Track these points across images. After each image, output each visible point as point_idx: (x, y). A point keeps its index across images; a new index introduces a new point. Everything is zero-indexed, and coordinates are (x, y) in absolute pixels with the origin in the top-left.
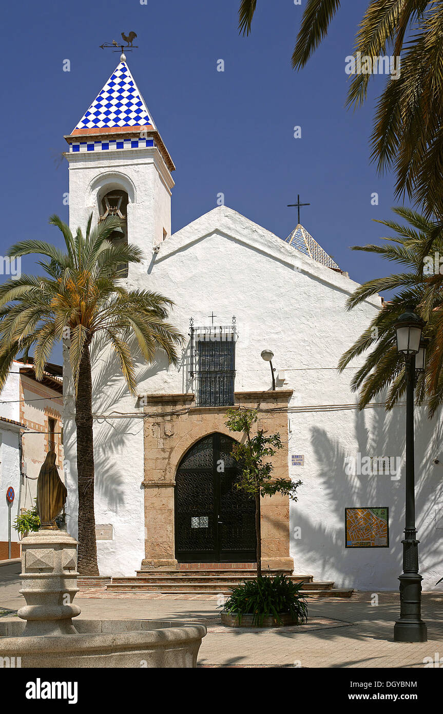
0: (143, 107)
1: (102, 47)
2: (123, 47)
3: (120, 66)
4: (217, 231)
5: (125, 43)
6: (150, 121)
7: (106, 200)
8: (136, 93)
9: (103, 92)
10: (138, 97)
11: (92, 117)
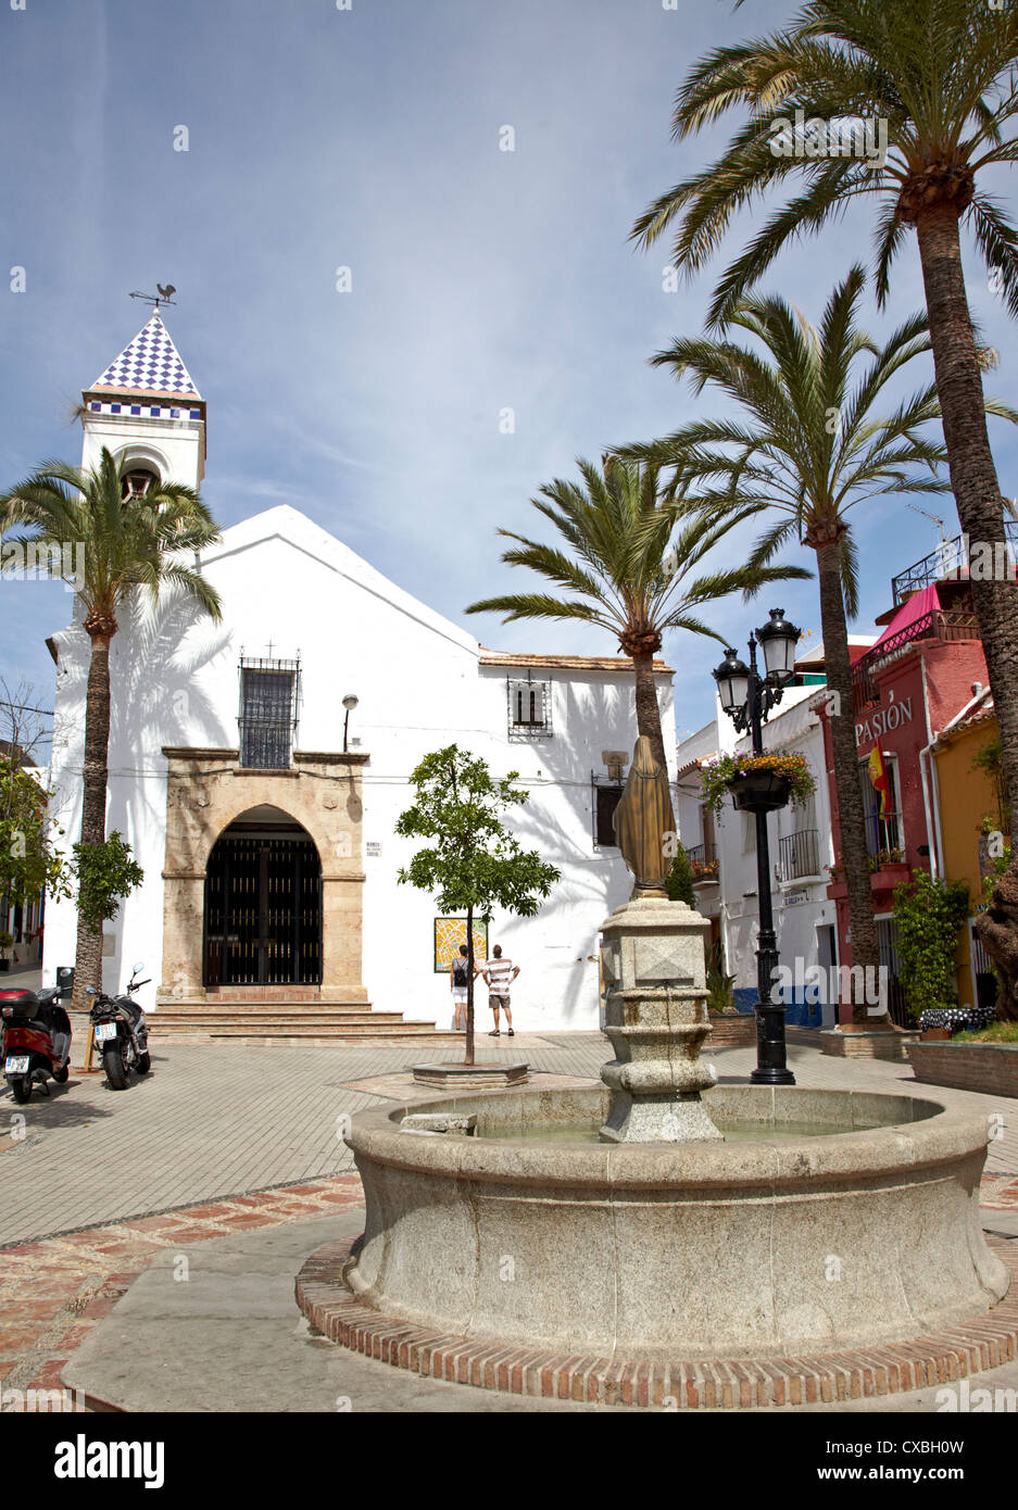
0: (184, 372)
1: (132, 295)
2: (157, 300)
3: (153, 321)
4: (277, 536)
5: (161, 297)
6: (195, 390)
7: (129, 478)
8: (175, 355)
9: (132, 346)
10: (177, 360)
11: (117, 374)
